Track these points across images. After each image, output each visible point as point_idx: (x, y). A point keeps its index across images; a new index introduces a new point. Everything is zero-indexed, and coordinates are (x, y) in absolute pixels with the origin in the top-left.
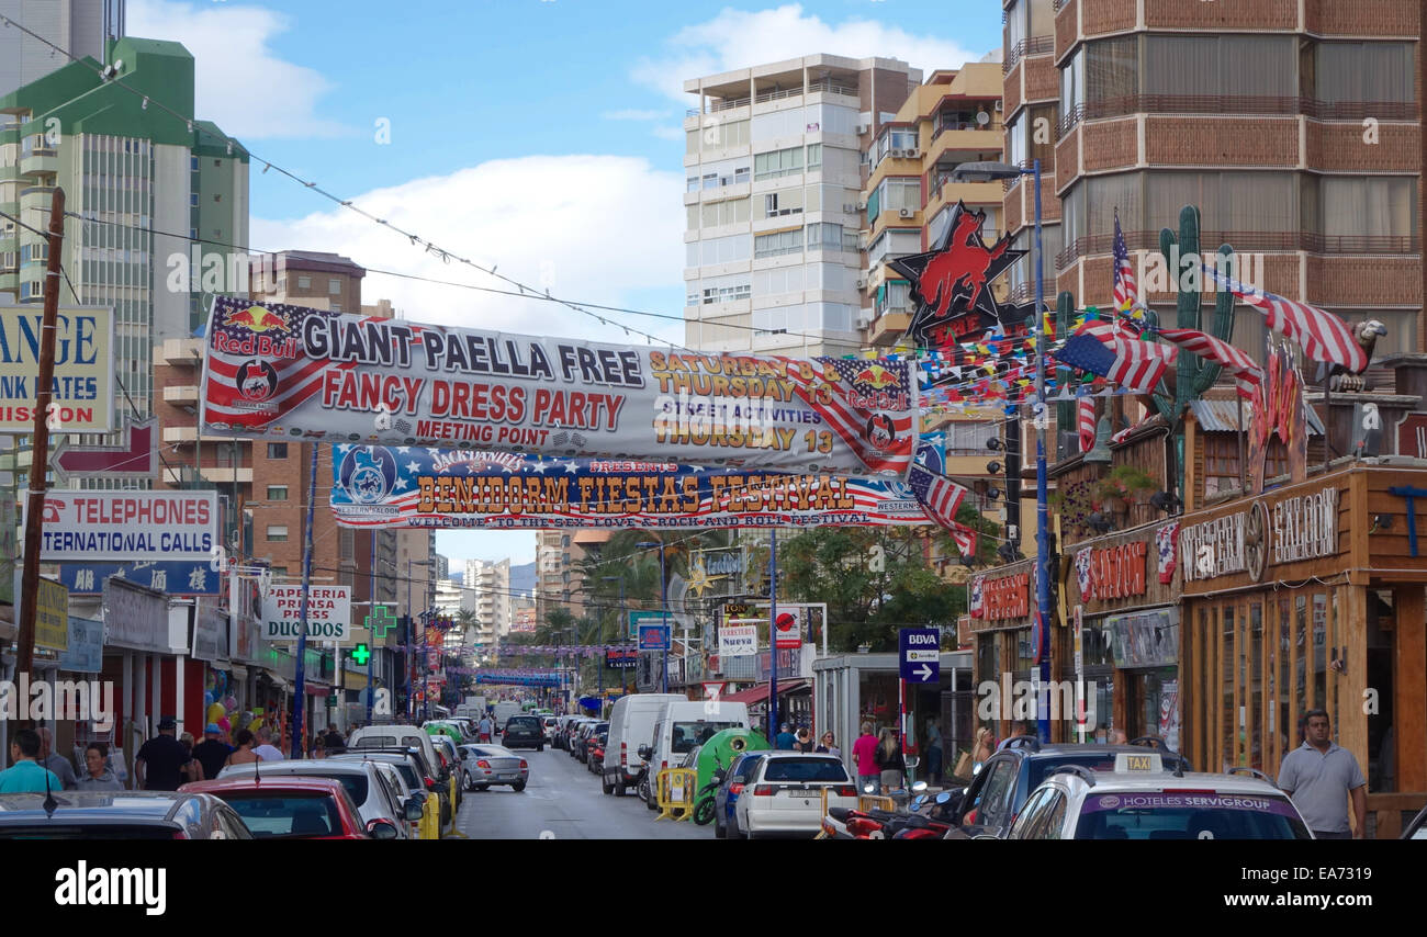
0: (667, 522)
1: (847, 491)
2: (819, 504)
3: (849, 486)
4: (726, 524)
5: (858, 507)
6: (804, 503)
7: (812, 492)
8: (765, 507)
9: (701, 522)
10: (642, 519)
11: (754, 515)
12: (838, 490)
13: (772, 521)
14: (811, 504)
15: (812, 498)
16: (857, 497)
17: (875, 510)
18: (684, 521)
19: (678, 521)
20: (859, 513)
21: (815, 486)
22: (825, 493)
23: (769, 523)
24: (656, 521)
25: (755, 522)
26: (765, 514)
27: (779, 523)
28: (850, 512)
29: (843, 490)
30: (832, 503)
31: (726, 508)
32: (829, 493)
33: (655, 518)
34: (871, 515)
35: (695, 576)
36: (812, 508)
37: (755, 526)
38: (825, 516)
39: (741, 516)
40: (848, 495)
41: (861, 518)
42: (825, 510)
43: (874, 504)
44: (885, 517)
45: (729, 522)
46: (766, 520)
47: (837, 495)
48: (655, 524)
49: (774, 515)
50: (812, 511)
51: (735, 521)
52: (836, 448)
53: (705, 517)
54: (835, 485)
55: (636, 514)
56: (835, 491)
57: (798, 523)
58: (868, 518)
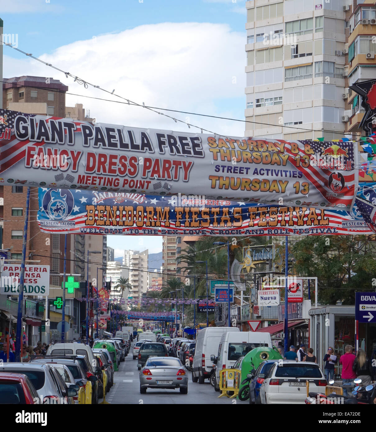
0: (224, 232)
1: (325, 215)
2: (309, 222)
3: (326, 212)
4: (257, 233)
5: (331, 225)
6: (301, 222)
7: (305, 216)
8: (279, 224)
9: (243, 232)
10: (210, 231)
11: (273, 229)
12: (320, 215)
13: (283, 232)
14: (305, 223)
15: (305, 219)
16: (331, 219)
17: (341, 226)
18: (233, 232)
19: (230, 231)
20: (332, 227)
21: (307, 212)
22: (313, 216)
23: (281, 233)
24: (218, 232)
25: (273, 232)
26: (279, 228)
27: (286, 233)
28: (326, 227)
29: (322, 215)
30: (316, 222)
31: (257, 224)
32: (315, 216)
33: (217, 230)
34: (338, 229)
35: (246, 261)
36: (305, 225)
37: (273, 235)
38: (312, 229)
39: (265, 229)
40: (325, 218)
41: (333, 230)
42: (313, 226)
43: (340, 223)
44: (346, 230)
45: (259, 232)
46: (279, 231)
47: (319, 218)
48: (217, 233)
49: (284, 228)
50: (305, 227)
51: (262, 232)
52: (311, 191)
53: (245, 229)
54: (318, 212)
55: (207, 228)
56: (318, 215)
57: (297, 233)
58: (336, 231)
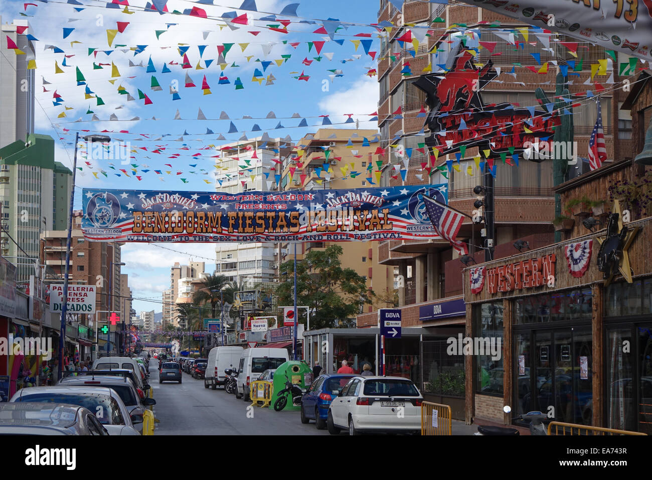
0: (280, 238)
1: (388, 219)
2: (371, 227)
3: (389, 216)
4: (315, 239)
5: (395, 229)
6: (362, 227)
7: (367, 220)
8: (339, 229)
9: (300, 238)
10: (265, 237)
11: (332, 234)
12: (383, 219)
13: (343, 237)
14: (367, 227)
15: (367, 223)
16: (394, 223)
17: (405, 230)
18: (290, 238)
19: (287, 237)
20: (396, 232)
21: (369, 216)
22: (375, 220)
23: (341, 238)
24: (274, 238)
25: (332, 238)
26: (339, 233)
27: (347, 238)
28: (390, 232)
29: (386, 219)
30: (379, 227)
31: (316, 230)
32: (378, 220)
33: (273, 236)
34: (402, 233)
36: (367, 230)
37: (333, 241)
38: (375, 234)
39: (325, 235)
40: (389, 222)
41: (396, 235)
42: (375, 231)
43: (404, 227)
44: (411, 235)
45: (317, 238)
46: (339, 237)
47: (382, 222)
48: (273, 239)
49: (344, 234)
50: (367, 232)
51: (320, 238)
53: (303, 235)
54: (381, 215)
55: (262, 233)
56: (381, 219)
57: (358, 239)
58: (400, 235)
